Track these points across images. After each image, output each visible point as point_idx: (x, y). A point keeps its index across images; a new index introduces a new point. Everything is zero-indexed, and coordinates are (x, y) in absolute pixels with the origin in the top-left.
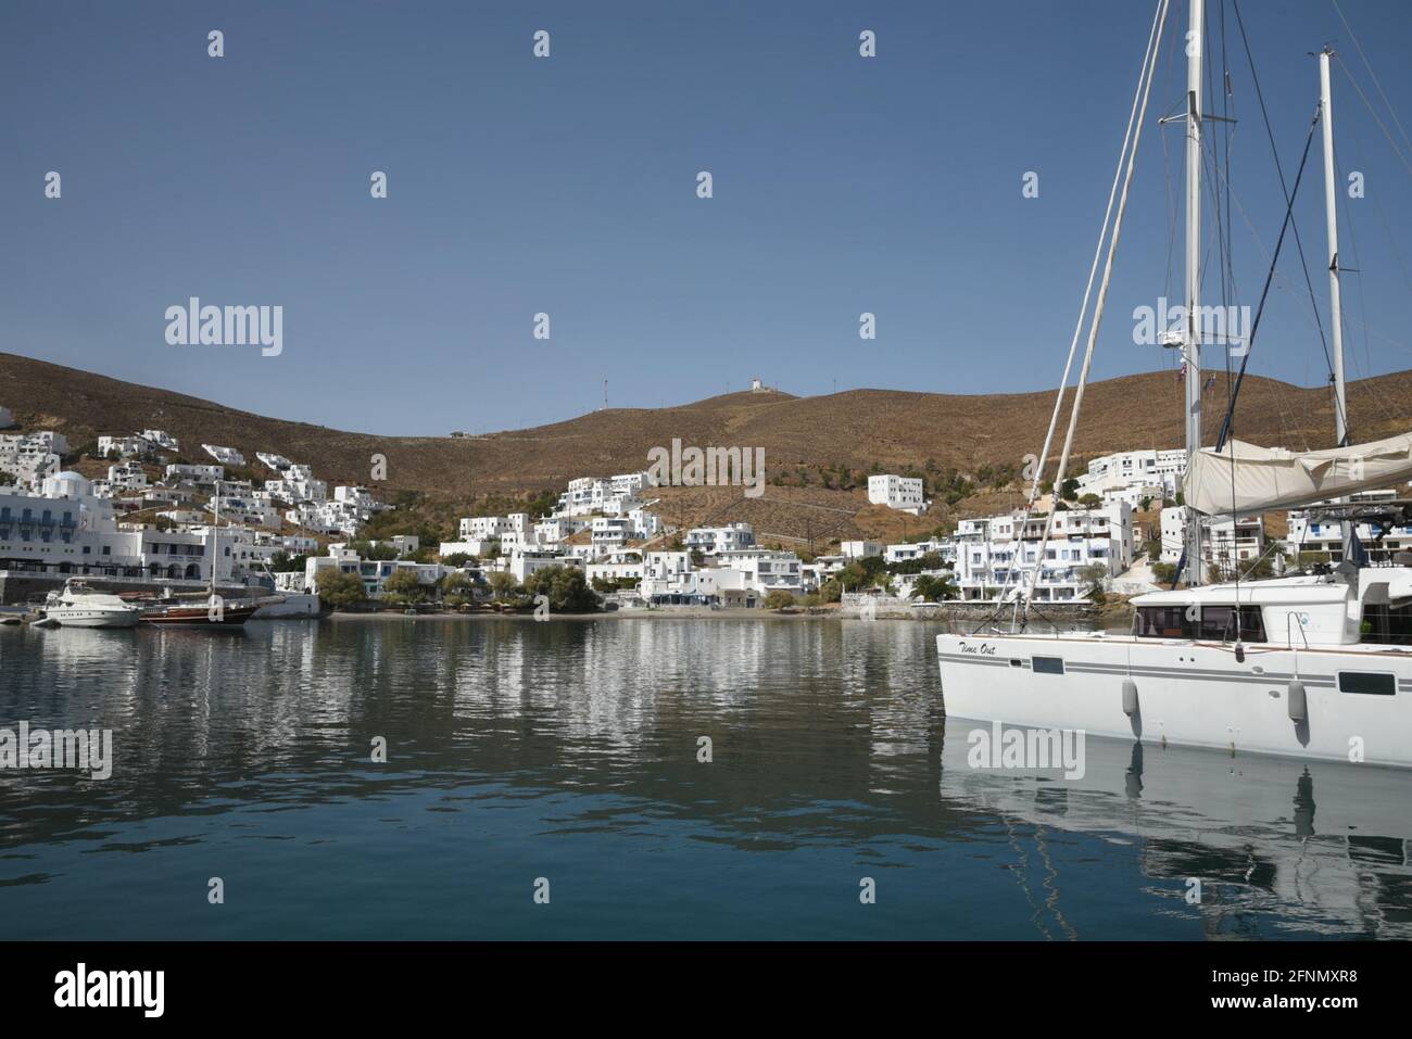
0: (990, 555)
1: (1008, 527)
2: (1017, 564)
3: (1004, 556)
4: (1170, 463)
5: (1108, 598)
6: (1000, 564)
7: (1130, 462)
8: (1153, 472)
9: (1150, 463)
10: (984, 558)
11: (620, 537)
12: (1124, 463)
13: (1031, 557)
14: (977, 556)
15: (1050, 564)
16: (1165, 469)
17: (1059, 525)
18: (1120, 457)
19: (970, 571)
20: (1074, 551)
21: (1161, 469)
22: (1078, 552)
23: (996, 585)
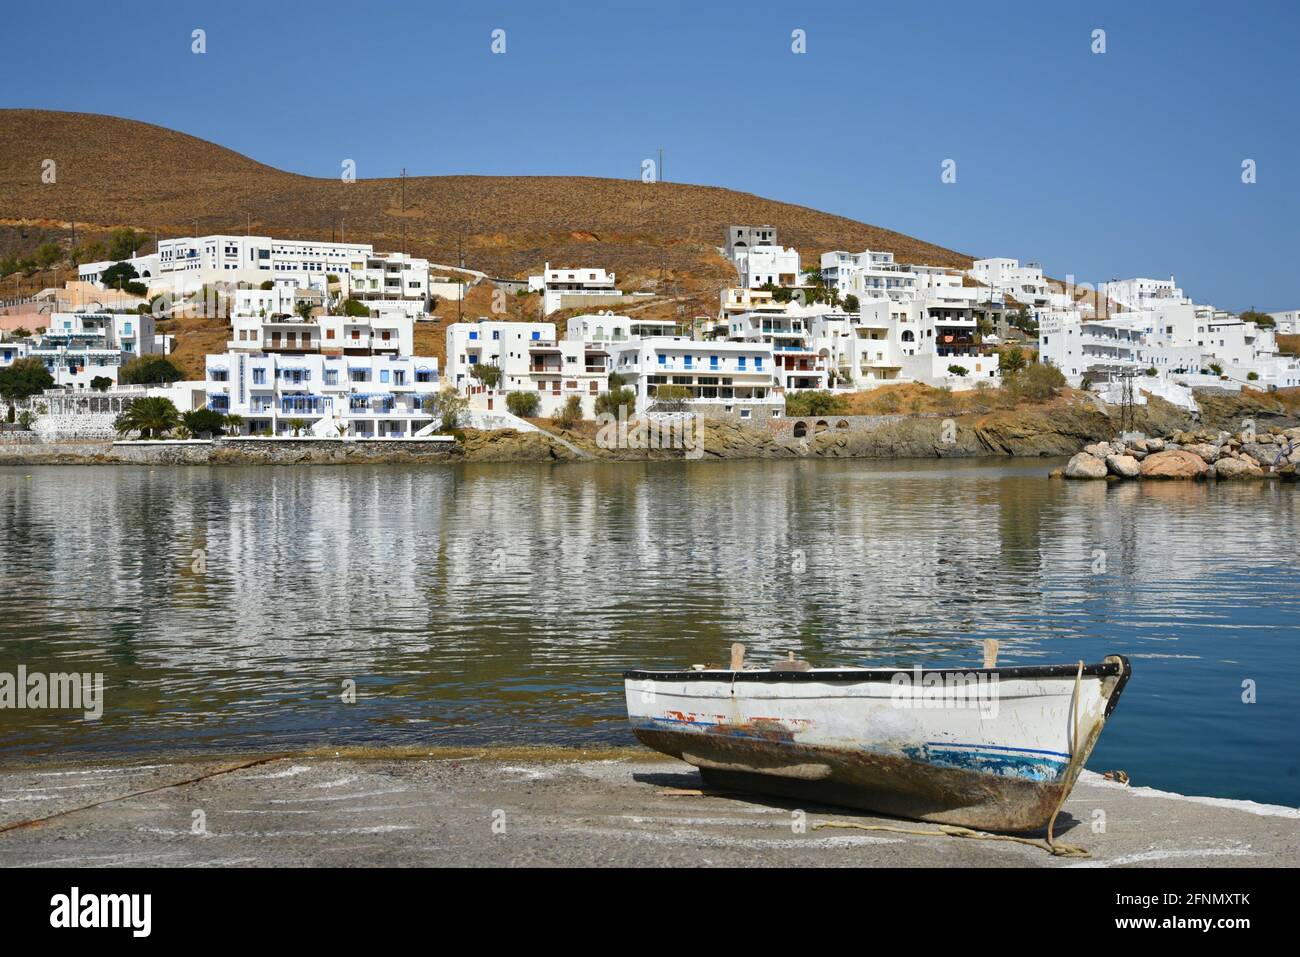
0: (277, 373)
2: (315, 386)
3: (297, 375)
4: (295, 257)
5: (467, 434)
6: (291, 386)
7: (235, 250)
8: (267, 268)
9: (264, 254)
10: (269, 375)
12: (227, 250)
13: (332, 377)
14: (258, 373)
15: (362, 388)
16: (286, 264)
17: (331, 334)
18: (222, 241)
19: (248, 395)
20: (396, 373)
21: (280, 264)
22: (402, 373)
23: (293, 414)
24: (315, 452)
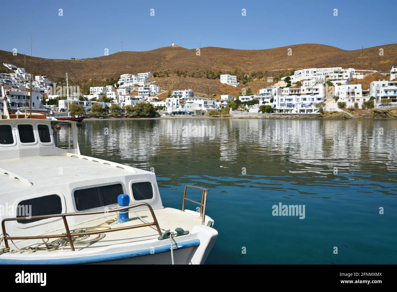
0: (286, 99)
1: (287, 91)
2: (294, 102)
3: (290, 100)
4: (321, 72)
5: (325, 112)
6: (289, 102)
7: (309, 72)
8: (316, 75)
9: (315, 72)
10: (284, 100)
11: (148, 93)
12: (307, 72)
13: (298, 100)
14: (282, 99)
15: (304, 102)
16: (319, 74)
17: (303, 90)
18: (306, 70)
19: (279, 104)
20: (312, 98)
21: (318, 74)
22: (313, 98)
23: (288, 108)
24: (289, 116)
